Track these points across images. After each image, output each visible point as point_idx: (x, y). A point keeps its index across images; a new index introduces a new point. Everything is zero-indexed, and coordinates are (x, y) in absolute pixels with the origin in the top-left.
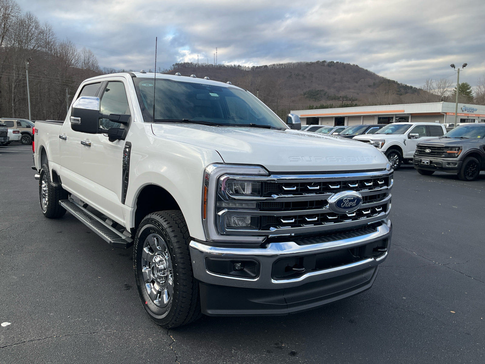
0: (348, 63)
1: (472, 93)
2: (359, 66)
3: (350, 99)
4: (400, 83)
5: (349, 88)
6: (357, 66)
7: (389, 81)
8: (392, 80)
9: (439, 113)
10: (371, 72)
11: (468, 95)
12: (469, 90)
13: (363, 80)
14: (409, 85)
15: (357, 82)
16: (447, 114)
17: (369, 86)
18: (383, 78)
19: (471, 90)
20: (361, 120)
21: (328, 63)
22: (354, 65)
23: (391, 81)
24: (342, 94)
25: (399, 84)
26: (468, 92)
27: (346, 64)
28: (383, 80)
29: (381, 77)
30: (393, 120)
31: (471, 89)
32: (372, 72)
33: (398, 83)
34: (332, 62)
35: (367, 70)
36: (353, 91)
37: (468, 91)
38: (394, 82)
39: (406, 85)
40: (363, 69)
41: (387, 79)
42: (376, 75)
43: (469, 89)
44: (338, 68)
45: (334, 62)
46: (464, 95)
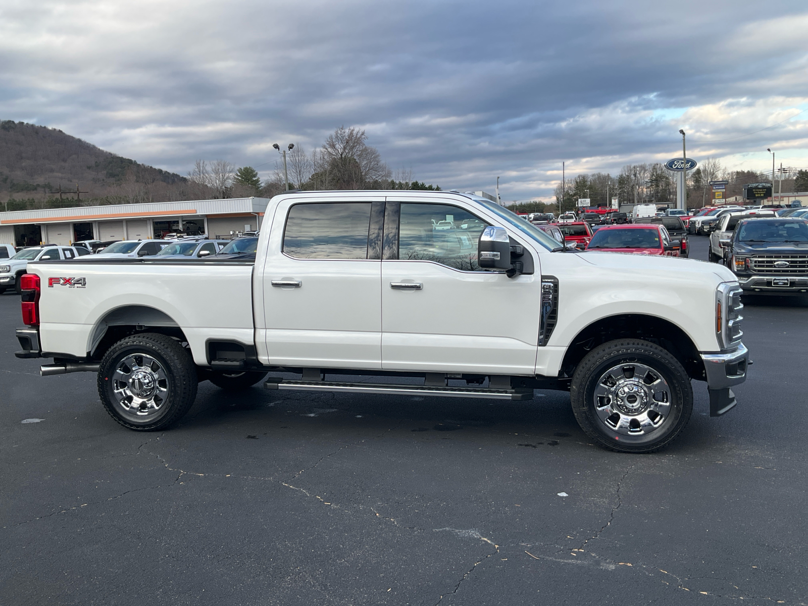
0: (43, 126)
1: (260, 183)
2: (63, 131)
3: (57, 189)
4: (141, 164)
5: (52, 171)
6: (60, 131)
7: (122, 160)
8: (127, 158)
9: (249, 213)
10: (88, 143)
11: (255, 185)
12: (256, 178)
13: (74, 156)
14: (157, 167)
15: (64, 160)
16: (260, 215)
17: (89, 168)
18: (110, 154)
19: (259, 178)
20: (123, 227)
21: (3, 122)
22: (55, 129)
23: (125, 159)
24: (40, 180)
25: (139, 165)
26: (254, 181)
27: (38, 127)
28: (112, 158)
29: (107, 152)
30: (178, 226)
31: (258, 176)
32: (90, 144)
33: (138, 163)
34: (9, 122)
35: (79, 140)
36: (60, 175)
37: (254, 179)
38: (130, 161)
39: (151, 167)
40: (72, 138)
41: (118, 157)
42: (97, 148)
43: (255, 176)
44: (23, 134)
45: (13, 122)
46: (250, 185)
